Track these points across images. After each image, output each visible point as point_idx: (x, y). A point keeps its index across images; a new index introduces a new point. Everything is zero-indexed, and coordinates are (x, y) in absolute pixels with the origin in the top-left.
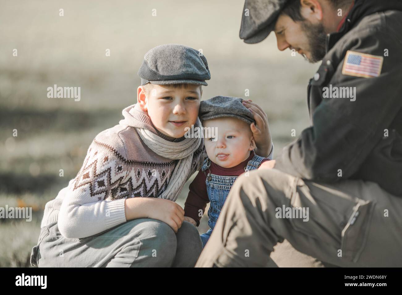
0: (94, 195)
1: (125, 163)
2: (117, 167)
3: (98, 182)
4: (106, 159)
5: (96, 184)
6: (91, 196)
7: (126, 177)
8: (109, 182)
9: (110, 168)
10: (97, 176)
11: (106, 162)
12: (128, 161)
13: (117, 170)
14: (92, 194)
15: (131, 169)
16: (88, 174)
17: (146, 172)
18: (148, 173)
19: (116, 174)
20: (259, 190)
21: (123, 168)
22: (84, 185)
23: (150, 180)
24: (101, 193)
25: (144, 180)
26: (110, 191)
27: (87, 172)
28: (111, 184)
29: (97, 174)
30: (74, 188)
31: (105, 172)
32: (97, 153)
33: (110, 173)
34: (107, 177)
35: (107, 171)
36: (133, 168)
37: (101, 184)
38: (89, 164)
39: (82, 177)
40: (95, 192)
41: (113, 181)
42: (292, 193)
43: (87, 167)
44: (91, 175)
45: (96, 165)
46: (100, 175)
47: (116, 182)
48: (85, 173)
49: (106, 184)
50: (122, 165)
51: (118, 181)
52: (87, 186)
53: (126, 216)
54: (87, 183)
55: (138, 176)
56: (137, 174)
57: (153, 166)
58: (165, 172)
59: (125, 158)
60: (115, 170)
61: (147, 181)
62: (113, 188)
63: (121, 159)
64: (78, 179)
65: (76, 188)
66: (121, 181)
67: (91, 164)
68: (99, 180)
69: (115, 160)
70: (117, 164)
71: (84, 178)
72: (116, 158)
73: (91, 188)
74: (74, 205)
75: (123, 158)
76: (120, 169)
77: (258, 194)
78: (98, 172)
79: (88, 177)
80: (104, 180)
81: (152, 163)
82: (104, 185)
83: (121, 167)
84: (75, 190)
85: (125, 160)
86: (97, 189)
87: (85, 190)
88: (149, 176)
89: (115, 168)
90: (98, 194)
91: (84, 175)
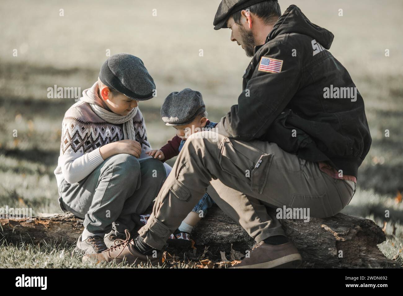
0: (77, 151)
1: (85, 124)
2: (81, 128)
3: (75, 142)
4: (73, 126)
5: (74, 143)
6: (75, 152)
7: (89, 132)
8: (81, 139)
9: (77, 130)
10: (72, 139)
11: (73, 128)
12: (86, 122)
13: (82, 130)
14: (75, 151)
15: (90, 127)
16: (66, 140)
17: (100, 129)
18: (102, 129)
19: (83, 133)
20: (201, 145)
21: (85, 127)
22: (68, 148)
23: (103, 134)
24: (80, 148)
25: (100, 134)
26: (84, 144)
27: (65, 139)
28: (83, 140)
29: (71, 138)
30: (63, 152)
31: (75, 134)
32: (66, 124)
33: (79, 134)
34: (78, 136)
35: (76, 133)
36: (91, 126)
37: (77, 142)
38: (64, 134)
39: (64, 143)
40: (76, 149)
41: (83, 138)
42: (222, 147)
43: (64, 136)
44: (68, 140)
45: (68, 132)
46: (73, 137)
47: (85, 137)
48: (65, 140)
49: (80, 141)
50: (83, 126)
51: (85, 136)
52: (70, 147)
53: (102, 158)
54: (69, 146)
55: (95, 132)
56: (95, 130)
57: (104, 124)
58: (113, 128)
59: (84, 121)
60: (81, 131)
61: (102, 134)
62: (85, 142)
63: (81, 122)
64: (62, 146)
65: (64, 152)
66: (87, 135)
67: (66, 133)
68: (74, 140)
69: (78, 125)
70: (80, 126)
71: (66, 143)
72: (78, 123)
73: (73, 148)
74: (68, 163)
75: (82, 121)
76: (83, 129)
77: (200, 147)
78: (72, 136)
79: (67, 142)
80: (77, 139)
81: (103, 122)
82: (79, 142)
83: (84, 127)
84: (64, 154)
85: (84, 122)
86: (76, 147)
87: (70, 151)
88: (102, 131)
89: (80, 129)
90: (79, 149)
91: (65, 142)
